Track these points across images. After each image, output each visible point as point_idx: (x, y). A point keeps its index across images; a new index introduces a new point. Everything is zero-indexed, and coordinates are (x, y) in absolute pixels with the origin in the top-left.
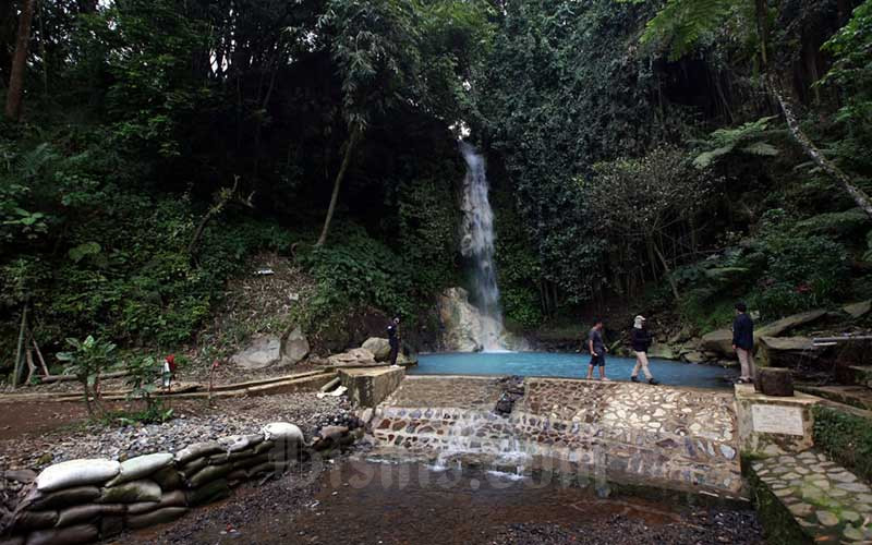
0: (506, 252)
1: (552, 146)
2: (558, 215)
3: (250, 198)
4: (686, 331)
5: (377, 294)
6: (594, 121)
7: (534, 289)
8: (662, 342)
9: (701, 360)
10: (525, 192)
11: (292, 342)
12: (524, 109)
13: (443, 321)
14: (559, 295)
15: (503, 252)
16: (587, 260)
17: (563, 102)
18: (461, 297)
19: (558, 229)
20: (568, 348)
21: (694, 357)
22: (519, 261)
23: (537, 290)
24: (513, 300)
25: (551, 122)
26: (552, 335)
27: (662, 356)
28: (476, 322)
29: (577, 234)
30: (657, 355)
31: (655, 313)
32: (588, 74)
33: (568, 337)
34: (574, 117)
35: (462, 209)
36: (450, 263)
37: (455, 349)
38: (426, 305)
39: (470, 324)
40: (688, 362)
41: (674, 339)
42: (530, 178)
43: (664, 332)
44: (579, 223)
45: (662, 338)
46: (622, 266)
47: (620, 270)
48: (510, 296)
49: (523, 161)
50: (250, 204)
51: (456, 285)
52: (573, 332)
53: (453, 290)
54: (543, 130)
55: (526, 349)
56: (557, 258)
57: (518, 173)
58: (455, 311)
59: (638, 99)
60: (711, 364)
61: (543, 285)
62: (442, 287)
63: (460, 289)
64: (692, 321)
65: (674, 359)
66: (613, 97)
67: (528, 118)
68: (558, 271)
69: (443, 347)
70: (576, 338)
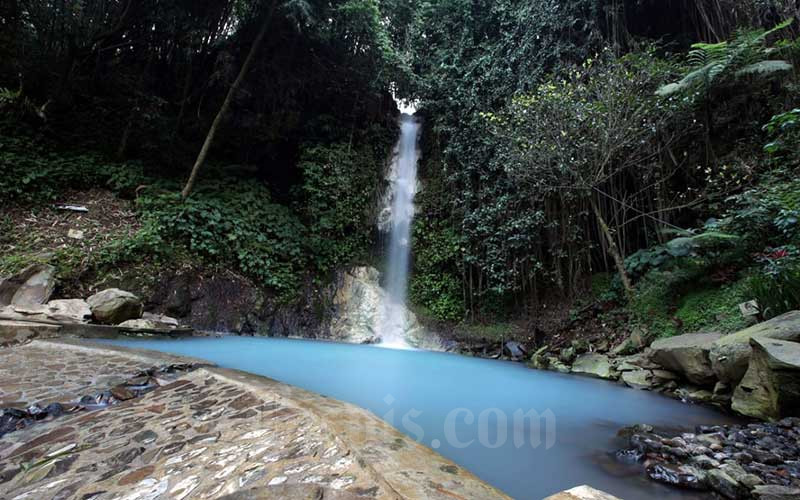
0: (431, 230)
1: (489, 103)
2: (490, 183)
3: (43, 108)
4: (636, 337)
5: (241, 257)
6: (536, 66)
7: (457, 275)
8: (602, 352)
9: (648, 384)
10: (453, 157)
11: (29, 287)
12: (460, 63)
13: (335, 302)
14: (484, 283)
15: (427, 228)
16: (516, 237)
17: (503, 53)
18: (372, 278)
19: (487, 201)
20: (485, 351)
21: (636, 378)
22: (443, 240)
23: (461, 277)
24: (430, 286)
25: (488, 74)
26: (469, 333)
27: (593, 372)
28: (381, 309)
29: (508, 206)
30: (587, 371)
31: (601, 312)
32: (532, 12)
33: (488, 338)
34: (515, 65)
35: (386, 178)
36: (364, 238)
37: (343, 338)
38: (320, 282)
39: (374, 310)
40: (627, 385)
41: (618, 349)
42: (461, 140)
43: (607, 338)
44: (512, 191)
45: (603, 346)
46: (565, 248)
47: (561, 254)
48: (428, 282)
49: (454, 122)
50: (42, 115)
51: (368, 263)
52: (494, 332)
53: (363, 269)
54: (478, 85)
55: (436, 349)
56: (482, 236)
57: (447, 135)
58: (358, 293)
59: (588, 31)
60: (661, 393)
61: (467, 269)
62: (348, 265)
63: (372, 269)
64: (648, 322)
65: (610, 379)
66: (557, 34)
67: (464, 73)
68: (483, 253)
69: (328, 334)
70: (497, 339)
